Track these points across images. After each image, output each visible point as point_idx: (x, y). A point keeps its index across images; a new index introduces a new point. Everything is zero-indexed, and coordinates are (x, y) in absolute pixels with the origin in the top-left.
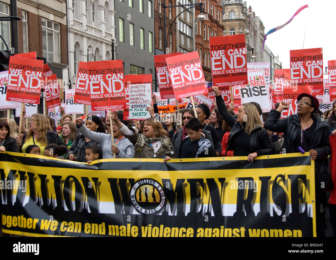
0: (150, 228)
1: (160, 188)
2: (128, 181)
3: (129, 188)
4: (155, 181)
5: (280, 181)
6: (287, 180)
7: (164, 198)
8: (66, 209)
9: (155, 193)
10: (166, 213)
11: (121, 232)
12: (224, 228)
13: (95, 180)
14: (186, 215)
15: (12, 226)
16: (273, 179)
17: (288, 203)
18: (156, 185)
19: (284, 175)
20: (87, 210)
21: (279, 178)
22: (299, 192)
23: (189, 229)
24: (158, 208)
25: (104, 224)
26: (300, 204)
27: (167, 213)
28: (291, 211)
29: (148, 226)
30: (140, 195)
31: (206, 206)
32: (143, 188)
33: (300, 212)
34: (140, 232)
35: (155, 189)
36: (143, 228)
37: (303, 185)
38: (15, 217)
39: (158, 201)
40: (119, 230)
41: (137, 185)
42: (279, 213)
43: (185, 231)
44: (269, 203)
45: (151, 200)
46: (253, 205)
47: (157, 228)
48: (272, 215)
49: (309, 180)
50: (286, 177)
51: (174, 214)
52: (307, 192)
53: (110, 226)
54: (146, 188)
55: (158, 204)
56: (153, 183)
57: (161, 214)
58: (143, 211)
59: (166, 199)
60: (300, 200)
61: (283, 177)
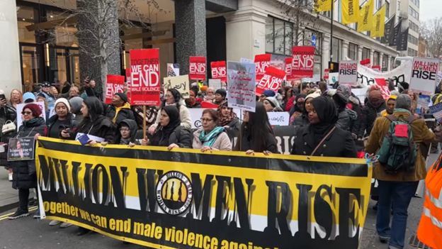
0: (174, 231)
1: (188, 184)
2: (156, 173)
3: (157, 181)
4: (183, 174)
5: (325, 194)
6: (334, 195)
7: (190, 196)
8: (94, 202)
9: (182, 189)
10: (190, 215)
11: (146, 231)
12: (253, 246)
13: (124, 169)
14: (211, 220)
15: (56, 212)
16: (314, 190)
17: (335, 223)
18: (185, 179)
19: (330, 186)
20: (113, 204)
21: (323, 191)
22: (350, 211)
23: (214, 239)
24: (183, 209)
25: (129, 220)
26: (351, 226)
27: (192, 215)
28: (337, 234)
29: (171, 228)
30: (166, 190)
31: (231, 212)
32: (170, 182)
33: (350, 236)
34: (164, 233)
35: (183, 184)
36: (166, 229)
37: (356, 202)
38: (59, 204)
39: (183, 200)
40: (145, 229)
41: (165, 178)
42: (323, 235)
43: (209, 240)
44: (310, 221)
45: (176, 198)
46: (290, 222)
47: (181, 232)
48: (313, 236)
49: (363, 197)
50: (333, 191)
51: (199, 217)
52: (360, 211)
53: (135, 224)
54: (173, 182)
55: (183, 204)
56: (180, 177)
57: (185, 216)
58: (167, 210)
59: (192, 199)
60: (350, 220)
61: (329, 189)
